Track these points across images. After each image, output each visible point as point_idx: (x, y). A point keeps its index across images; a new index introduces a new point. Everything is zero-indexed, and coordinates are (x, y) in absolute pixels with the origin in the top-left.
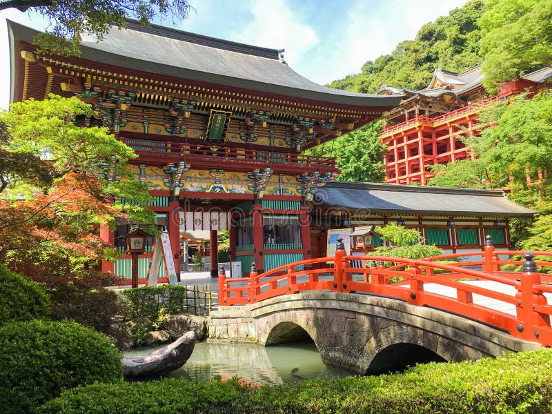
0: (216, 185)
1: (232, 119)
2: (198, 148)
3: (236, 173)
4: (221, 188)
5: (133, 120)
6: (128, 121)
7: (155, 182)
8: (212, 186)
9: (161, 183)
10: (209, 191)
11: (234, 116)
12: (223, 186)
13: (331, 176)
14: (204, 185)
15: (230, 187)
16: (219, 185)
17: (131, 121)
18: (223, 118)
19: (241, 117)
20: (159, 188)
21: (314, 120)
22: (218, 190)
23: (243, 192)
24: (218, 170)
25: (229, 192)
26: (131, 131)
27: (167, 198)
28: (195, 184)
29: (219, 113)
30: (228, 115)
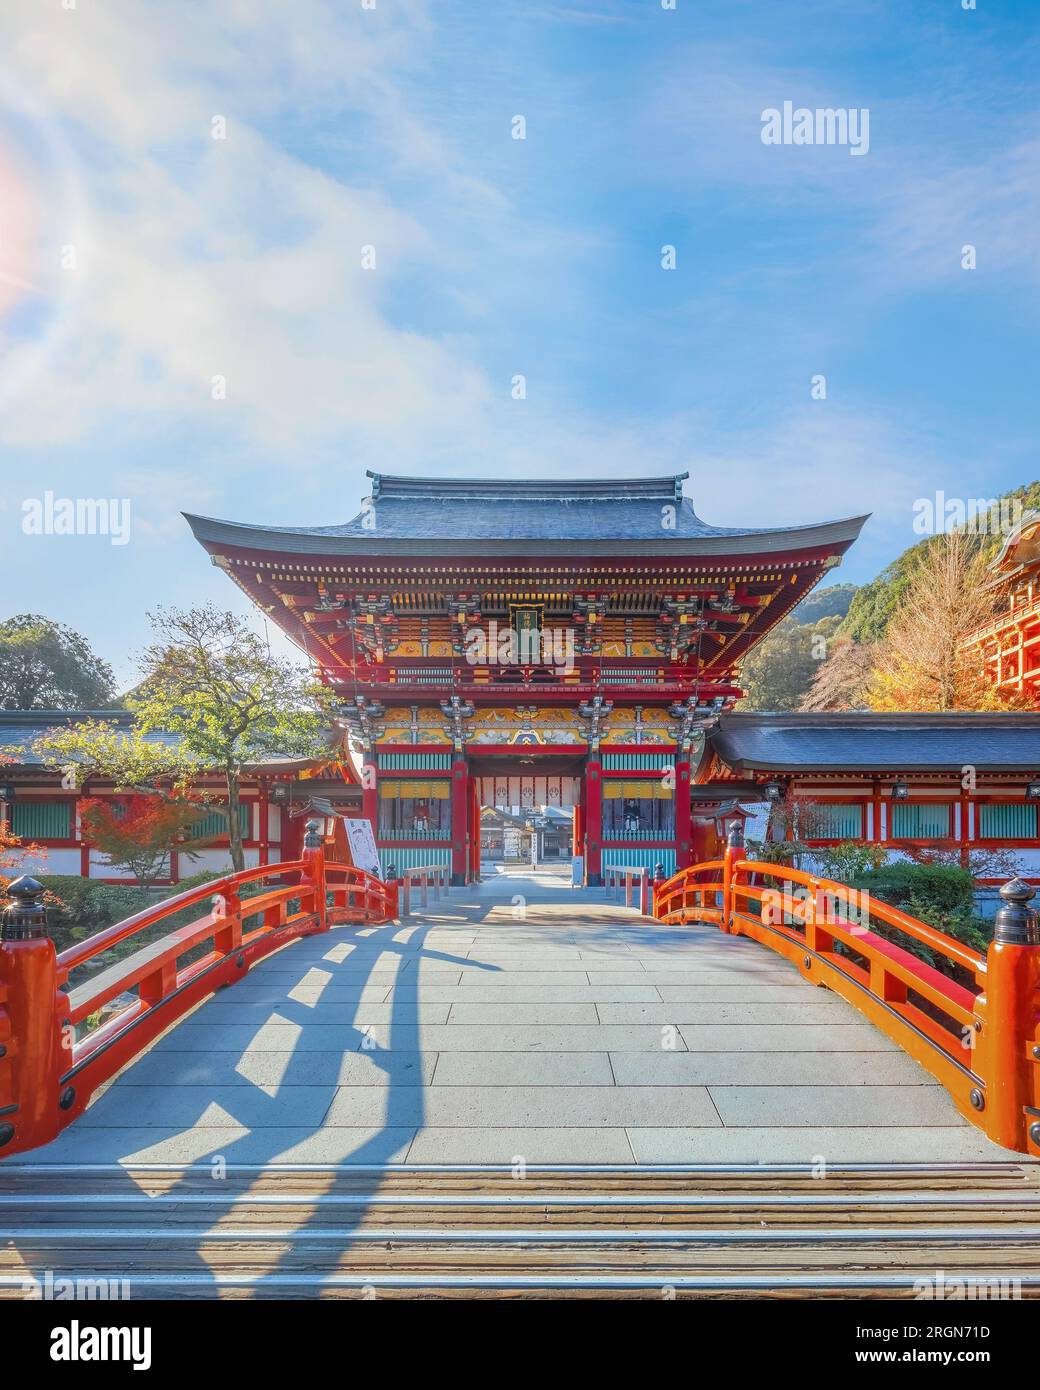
0: (524, 732)
1: (546, 616)
2: (502, 672)
3: (558, 710)
4: (532, 737)
5: (407, 638)
6: (400, 641)
7: (432, 733)
8: (518, 734)
9: (441, 733)
10: (512, 743)
11: (552, 610)
12: (536, 734)
13: (724, 704)
14: (506, 734)
15: (548, 734)
16: (529, 733)
17: (406, 640)
18: (532, 615)
19: (564, 610)
20: (437, 742)
21: (694, 598)
22: (527, 741)
23: (570, 742)
24: (527, 707)
25: (545, 742)
26: (405, 655)
27: (449, 756)
28: (491, 733)
29: (523, 608)
30: (539, 609)
